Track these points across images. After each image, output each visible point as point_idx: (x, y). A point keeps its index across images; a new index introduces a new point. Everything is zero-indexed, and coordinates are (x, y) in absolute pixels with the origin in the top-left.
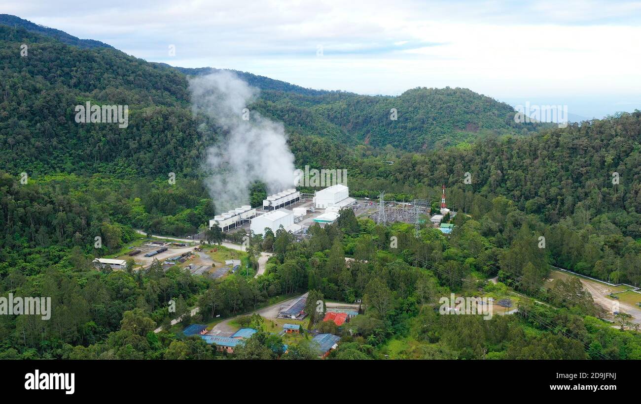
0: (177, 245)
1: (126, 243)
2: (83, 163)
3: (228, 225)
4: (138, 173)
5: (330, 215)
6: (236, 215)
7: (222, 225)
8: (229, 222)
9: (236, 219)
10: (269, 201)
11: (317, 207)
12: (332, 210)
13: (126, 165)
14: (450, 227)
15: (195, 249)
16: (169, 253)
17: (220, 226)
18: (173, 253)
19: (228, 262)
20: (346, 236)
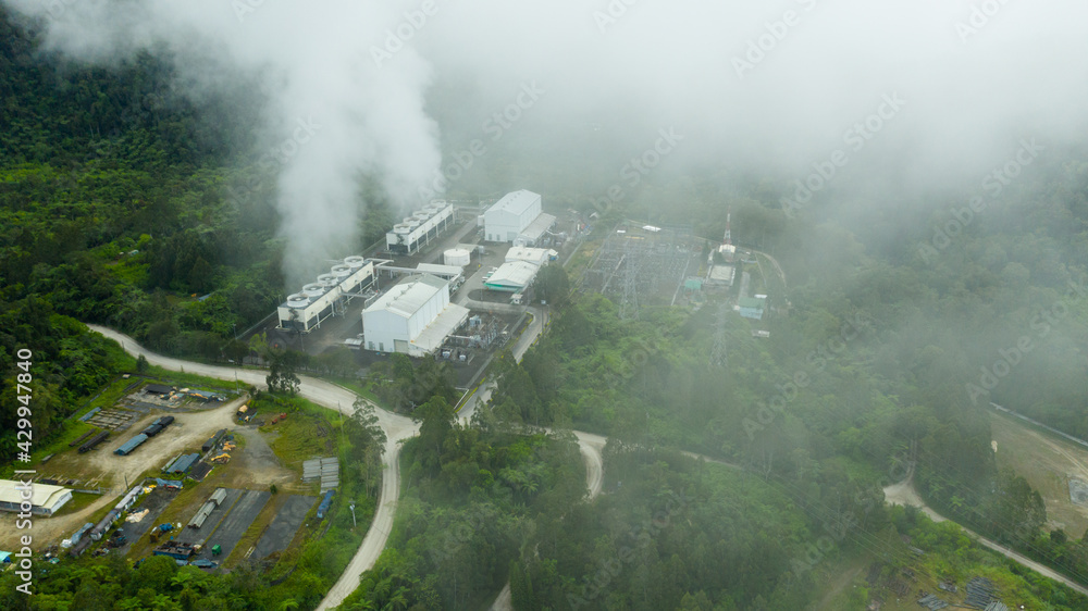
0: (200, 400)
1: (87, 394)
2: (68, 141)
3: (317, 313)
4: (170, 156)
5: (517, 270)
6: (332, 287)
7: (306, 317)
8: (320, 306)
9: (333, 295)
10: (398, 235)
11: (487, 239)
12: (519, 257)
13: (146, 143)
14: (758, 307)
15: (239, 414)
16: (178, 434)
17: (300, 319)
18: (187, 432)
19: (311, 468)
20: (566, 356)
